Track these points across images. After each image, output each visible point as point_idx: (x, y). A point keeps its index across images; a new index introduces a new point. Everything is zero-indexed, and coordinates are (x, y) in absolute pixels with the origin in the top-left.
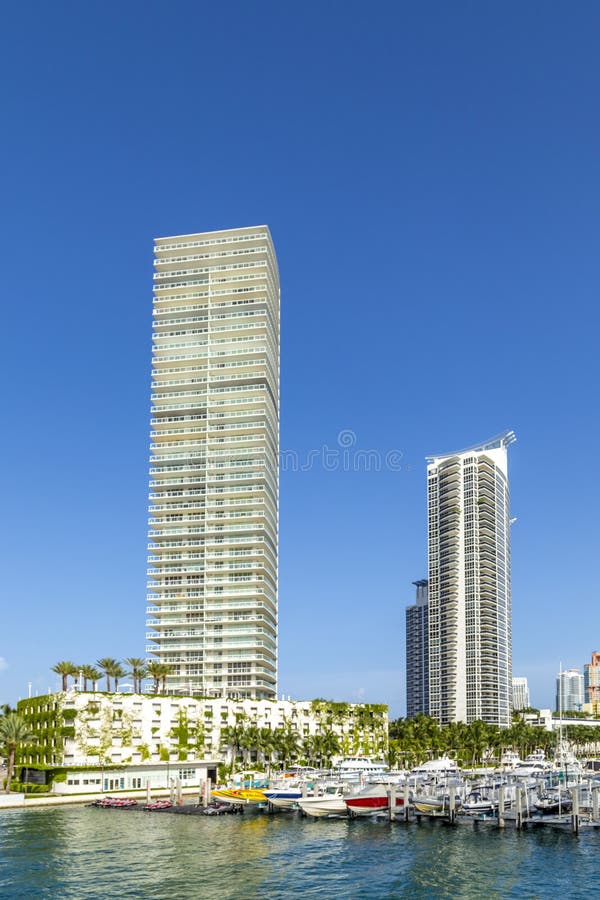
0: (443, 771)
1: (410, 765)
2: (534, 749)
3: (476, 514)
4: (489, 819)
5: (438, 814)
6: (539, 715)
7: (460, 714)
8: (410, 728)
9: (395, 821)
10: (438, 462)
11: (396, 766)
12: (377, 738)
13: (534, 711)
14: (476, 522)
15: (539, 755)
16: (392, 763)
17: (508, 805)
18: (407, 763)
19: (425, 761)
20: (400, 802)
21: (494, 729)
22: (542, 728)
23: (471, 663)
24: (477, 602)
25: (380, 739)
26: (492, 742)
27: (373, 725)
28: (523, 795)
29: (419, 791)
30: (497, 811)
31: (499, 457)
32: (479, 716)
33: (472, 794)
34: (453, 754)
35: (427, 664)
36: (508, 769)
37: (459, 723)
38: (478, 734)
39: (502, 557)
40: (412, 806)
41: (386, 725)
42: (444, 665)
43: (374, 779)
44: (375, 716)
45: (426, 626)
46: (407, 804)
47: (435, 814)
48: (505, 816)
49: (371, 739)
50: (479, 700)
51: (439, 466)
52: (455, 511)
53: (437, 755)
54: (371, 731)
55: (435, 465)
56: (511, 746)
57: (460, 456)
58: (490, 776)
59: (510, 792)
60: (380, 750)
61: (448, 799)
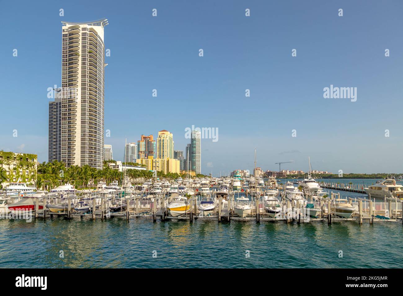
0: (66, 191)
1: (49, 188)
2: (113, 180)
3: (88, 58)
4: (88, 215)
5: (62, 213)
6: (116, 164)
7: (77, 161)
8: (50, 168)
9: (38, 217)
10: (68, 26)
11: (41, 189)
12: (30, 173)
13: (114, 162)
14: (87, 63)
15: (115, 183)
16: (39, 187)
17: (97, 207)
18: (48, 187)
19: (58, 185)
20: (41, 207)
21: (94, 170)
22: (118, 170)
23: (83, 135)
24: (87, 104)
25: (32, 173)
26: (93, 176)
27: (28, 166)
28: (105, 202)
29: (52, 202)
30: (92, 211)
31: (100, 30)
32: (87, 163)
33: (80, 202)
34: (73, 182)
35: (60, 134)
36: (100, 190)
37: (76, 166)
38: (86, 172)
39: (100, 83)
40: (47, 209)
41: (36, 166)
42: (69, 135)
43: (27, 195)
44: (30, 161)
45: (60, 114)
46: (45, 208)
47: (60, 213)
48: (96, 213)
49: (27, 173)
50: (87, 155)
51: (69, 28)
52: (77, 55)
53: (64, 182)
54: (27, 169)
55: (67, 26)
56: (102, 179)
57: (80, 26)
58: (90, 193)
59: (98, 201)
60: (32, 180)
61: (67, 205)
